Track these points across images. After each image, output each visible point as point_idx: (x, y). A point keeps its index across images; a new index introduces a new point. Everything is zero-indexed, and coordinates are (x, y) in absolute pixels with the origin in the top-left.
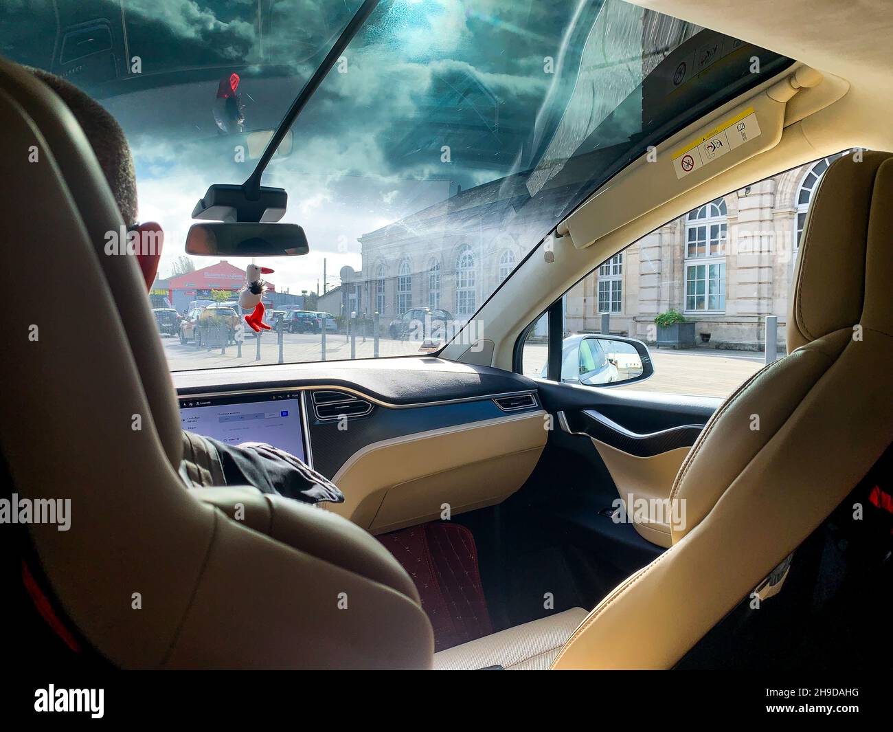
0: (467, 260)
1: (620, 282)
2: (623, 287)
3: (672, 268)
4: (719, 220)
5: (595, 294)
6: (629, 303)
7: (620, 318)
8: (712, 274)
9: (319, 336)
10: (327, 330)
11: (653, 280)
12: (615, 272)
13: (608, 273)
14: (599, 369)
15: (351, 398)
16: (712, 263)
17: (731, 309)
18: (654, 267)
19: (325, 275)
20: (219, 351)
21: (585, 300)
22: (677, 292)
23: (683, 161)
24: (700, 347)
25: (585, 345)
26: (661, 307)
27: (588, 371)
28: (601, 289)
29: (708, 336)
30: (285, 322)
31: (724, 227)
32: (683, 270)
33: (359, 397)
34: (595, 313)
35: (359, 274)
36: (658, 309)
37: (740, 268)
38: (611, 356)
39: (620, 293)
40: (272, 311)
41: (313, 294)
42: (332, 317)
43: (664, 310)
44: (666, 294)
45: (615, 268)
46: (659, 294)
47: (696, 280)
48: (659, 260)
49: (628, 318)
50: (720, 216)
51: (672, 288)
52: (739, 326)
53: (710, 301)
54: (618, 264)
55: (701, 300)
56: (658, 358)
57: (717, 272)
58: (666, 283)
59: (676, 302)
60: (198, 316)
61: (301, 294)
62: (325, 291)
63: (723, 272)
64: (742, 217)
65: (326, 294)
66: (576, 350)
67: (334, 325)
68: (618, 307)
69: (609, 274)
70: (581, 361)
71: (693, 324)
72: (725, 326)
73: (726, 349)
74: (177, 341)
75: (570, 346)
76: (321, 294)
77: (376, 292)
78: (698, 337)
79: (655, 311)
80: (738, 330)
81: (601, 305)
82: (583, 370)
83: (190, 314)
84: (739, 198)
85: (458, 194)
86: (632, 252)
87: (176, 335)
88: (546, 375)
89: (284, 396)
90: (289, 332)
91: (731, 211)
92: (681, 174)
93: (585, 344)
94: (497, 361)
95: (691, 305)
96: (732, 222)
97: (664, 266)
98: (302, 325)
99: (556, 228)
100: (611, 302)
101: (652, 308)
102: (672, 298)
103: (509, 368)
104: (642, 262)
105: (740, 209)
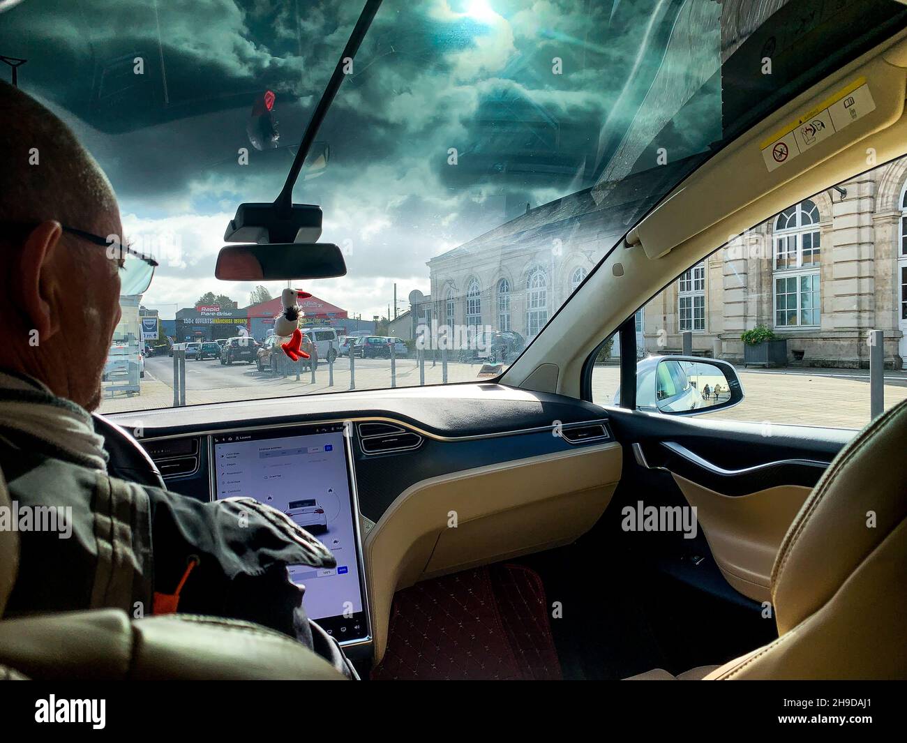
0: (538, 280)
1: (702, 298)
2: (706, 303)
3: (759, 282)
4: (812, 228)
5: (676, 311)
6: (713, 319)
7: (704, 336)
8: (803, 287)
9: (390, 361)
10: (397, 355)
11: (739, 295)
12: (697, 288)
13: (689, 288)
14: (680, 393)
15: (399, 430)
16: (803, 274)
17: (827, 324)
18: (740, 280)
19: (395, 300)
20: (294, 378)
21: (665, 318)
22: (765, 306)
23: (774, 150)
24: (792, 365)
25: (664, 368)
26: (748, 323)
27: (668, 397)
28: (682, 305)
29: (802, 353)
30: (357, 347)
31: (817, 235)
32: (772, 283)
33: (408, 430)
34: (676, 332)
35: (428, 298)
36: (745, 325)
37: (837, 279)
38: (693, 379)
39: (703, 309)
40: (345, 337)
41: (384, 320)
42: (402, 342)
43: (752, 326)
44: (753, 309)
45: (697, 282)
46: (746, 309)
47: (786, 294)
48: (744, 274)
49: (713, 336)
50: (812, 225)
51: (760, 302)
52: (837, 342)
53: (803, 317)
54: (700, 279)
55: (793, 314)
56: (746, 378)
57: (809, 284)
58: (754, 297)
59: (765, 317)
60: (273, 344)
61: (371, 319)
62: (395, 316)
63: (817, 284)
64: (836, 224)
65: (397, 319)
66: (654, 373)
67: (405, 350)
68: (700, 324)
69: (690, 290)
70: (659, 384)
71: (784, 341)
72: (820, 342)
73: (823, 367)
74: (256, 368)
75: (647, 370)
76: (392, 319)
77: (445, 317)
78: (790, 355)
79: (742, 328)
80: (836, 346)
81: (682, 322)
82: (662, 395)
83: (267, 342)
84: (833, 203)
85: (527, 213)
86: (714, 266)
87: (254, 362)
88: (619, 402)
89: (329, 429)
90: (362, 358)
91: (824, 217)
92: (772, 165)
93: (663, 366)
94: (562, 386)
95: (781, 320)
96: (825, 230)
97: (750, 279)
98: (374, 351)
99: (625, 236)
100: (693, 319)
101: (738, 325)
102: (760, 313)
103: (576, 395)
104: (725, 276)
105: (835, 215)
